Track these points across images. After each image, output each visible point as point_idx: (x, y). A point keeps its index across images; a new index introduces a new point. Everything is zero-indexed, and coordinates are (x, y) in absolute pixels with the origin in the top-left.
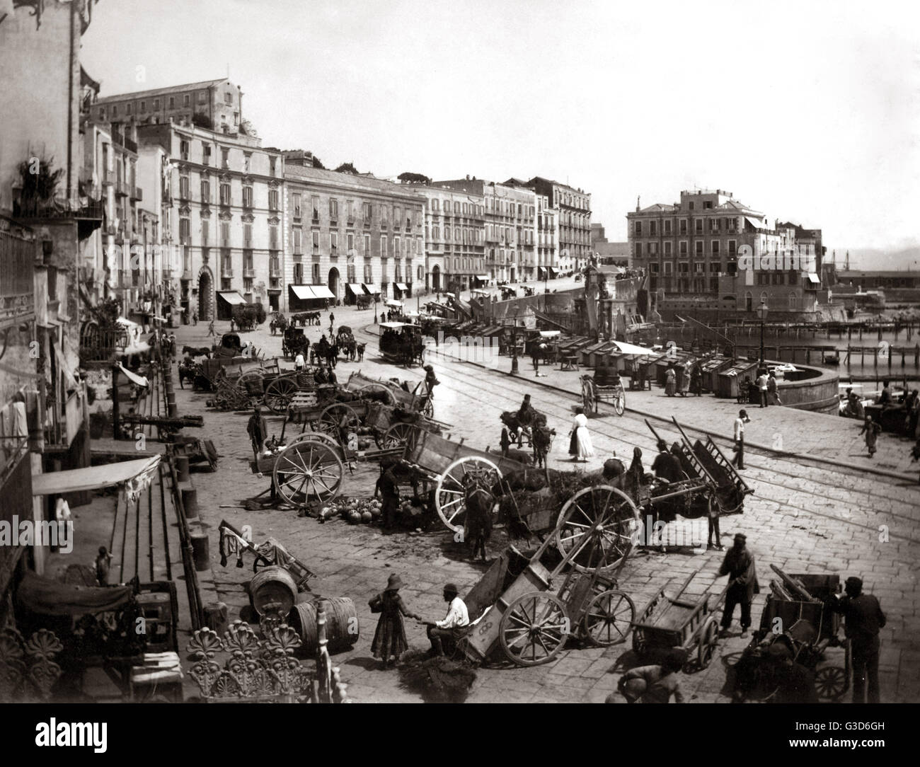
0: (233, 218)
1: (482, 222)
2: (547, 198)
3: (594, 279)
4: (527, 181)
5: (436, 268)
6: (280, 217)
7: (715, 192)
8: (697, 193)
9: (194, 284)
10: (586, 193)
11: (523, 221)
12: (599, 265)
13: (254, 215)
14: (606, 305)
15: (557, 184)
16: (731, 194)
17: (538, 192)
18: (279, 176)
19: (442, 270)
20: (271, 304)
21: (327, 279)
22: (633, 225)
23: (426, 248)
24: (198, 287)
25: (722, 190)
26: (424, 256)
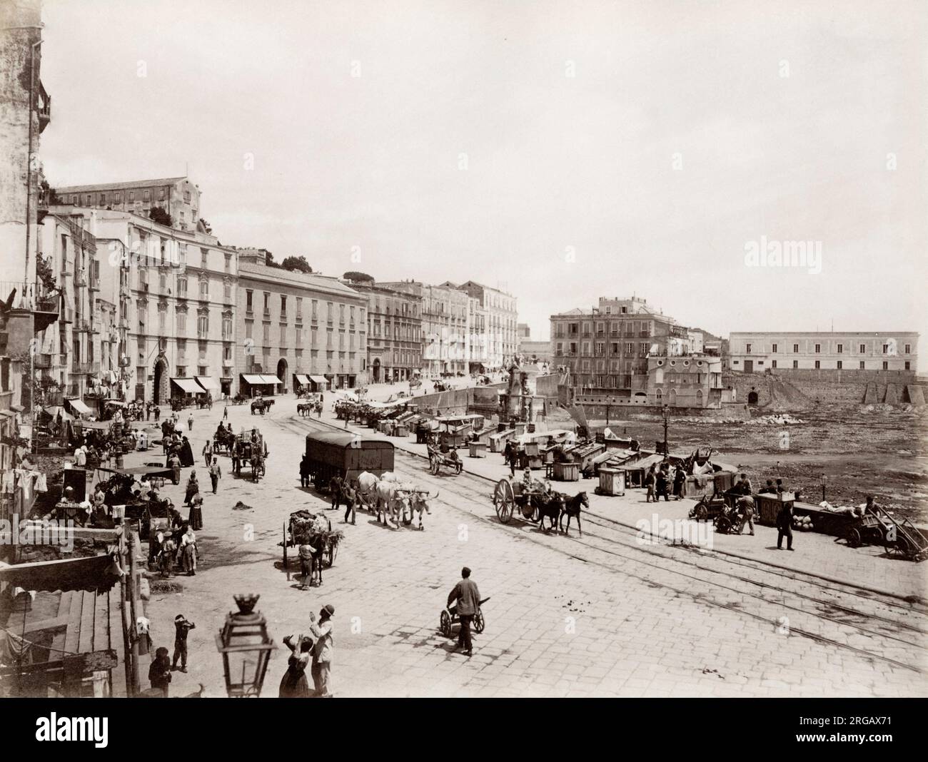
0: (189, 310)
1: (419, 321)
2: (478, 300)
3: (517, 377)
4: (461, 284)
5: (377, 361)
6: (233, 311)
7: (631, 299)
8: (614, 299)
9: (150, 371)
10: (513, 296)
11: (456, 320)
12: (522, 364)
13: (209, 308)
14: (527, 402)
15: (488, 288)
16: (645, 301)
17: (470, 295)
18: (233, 272)
19: (382, 363)
20: (223, 392)
21: (276, 369)
22: (555, 326)
23: (368, 343)
24: (154, 374)
25: (637, 296)
26: (366, 351)
